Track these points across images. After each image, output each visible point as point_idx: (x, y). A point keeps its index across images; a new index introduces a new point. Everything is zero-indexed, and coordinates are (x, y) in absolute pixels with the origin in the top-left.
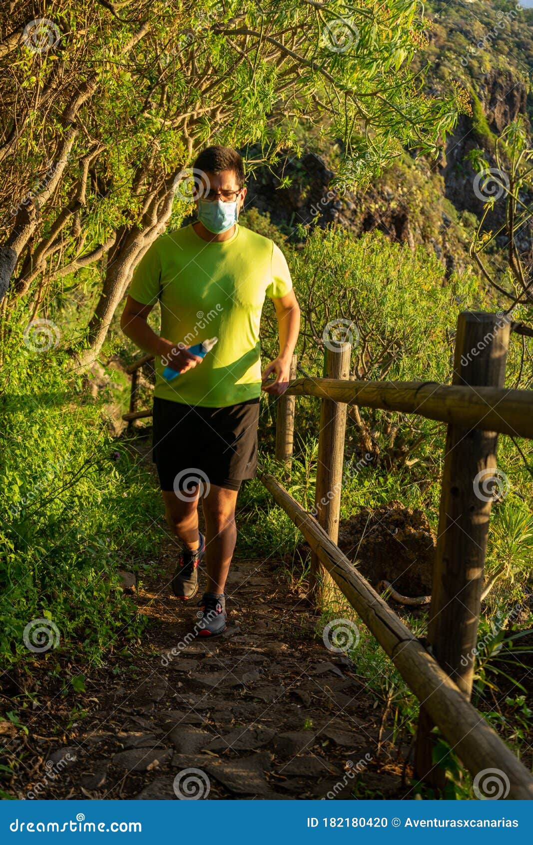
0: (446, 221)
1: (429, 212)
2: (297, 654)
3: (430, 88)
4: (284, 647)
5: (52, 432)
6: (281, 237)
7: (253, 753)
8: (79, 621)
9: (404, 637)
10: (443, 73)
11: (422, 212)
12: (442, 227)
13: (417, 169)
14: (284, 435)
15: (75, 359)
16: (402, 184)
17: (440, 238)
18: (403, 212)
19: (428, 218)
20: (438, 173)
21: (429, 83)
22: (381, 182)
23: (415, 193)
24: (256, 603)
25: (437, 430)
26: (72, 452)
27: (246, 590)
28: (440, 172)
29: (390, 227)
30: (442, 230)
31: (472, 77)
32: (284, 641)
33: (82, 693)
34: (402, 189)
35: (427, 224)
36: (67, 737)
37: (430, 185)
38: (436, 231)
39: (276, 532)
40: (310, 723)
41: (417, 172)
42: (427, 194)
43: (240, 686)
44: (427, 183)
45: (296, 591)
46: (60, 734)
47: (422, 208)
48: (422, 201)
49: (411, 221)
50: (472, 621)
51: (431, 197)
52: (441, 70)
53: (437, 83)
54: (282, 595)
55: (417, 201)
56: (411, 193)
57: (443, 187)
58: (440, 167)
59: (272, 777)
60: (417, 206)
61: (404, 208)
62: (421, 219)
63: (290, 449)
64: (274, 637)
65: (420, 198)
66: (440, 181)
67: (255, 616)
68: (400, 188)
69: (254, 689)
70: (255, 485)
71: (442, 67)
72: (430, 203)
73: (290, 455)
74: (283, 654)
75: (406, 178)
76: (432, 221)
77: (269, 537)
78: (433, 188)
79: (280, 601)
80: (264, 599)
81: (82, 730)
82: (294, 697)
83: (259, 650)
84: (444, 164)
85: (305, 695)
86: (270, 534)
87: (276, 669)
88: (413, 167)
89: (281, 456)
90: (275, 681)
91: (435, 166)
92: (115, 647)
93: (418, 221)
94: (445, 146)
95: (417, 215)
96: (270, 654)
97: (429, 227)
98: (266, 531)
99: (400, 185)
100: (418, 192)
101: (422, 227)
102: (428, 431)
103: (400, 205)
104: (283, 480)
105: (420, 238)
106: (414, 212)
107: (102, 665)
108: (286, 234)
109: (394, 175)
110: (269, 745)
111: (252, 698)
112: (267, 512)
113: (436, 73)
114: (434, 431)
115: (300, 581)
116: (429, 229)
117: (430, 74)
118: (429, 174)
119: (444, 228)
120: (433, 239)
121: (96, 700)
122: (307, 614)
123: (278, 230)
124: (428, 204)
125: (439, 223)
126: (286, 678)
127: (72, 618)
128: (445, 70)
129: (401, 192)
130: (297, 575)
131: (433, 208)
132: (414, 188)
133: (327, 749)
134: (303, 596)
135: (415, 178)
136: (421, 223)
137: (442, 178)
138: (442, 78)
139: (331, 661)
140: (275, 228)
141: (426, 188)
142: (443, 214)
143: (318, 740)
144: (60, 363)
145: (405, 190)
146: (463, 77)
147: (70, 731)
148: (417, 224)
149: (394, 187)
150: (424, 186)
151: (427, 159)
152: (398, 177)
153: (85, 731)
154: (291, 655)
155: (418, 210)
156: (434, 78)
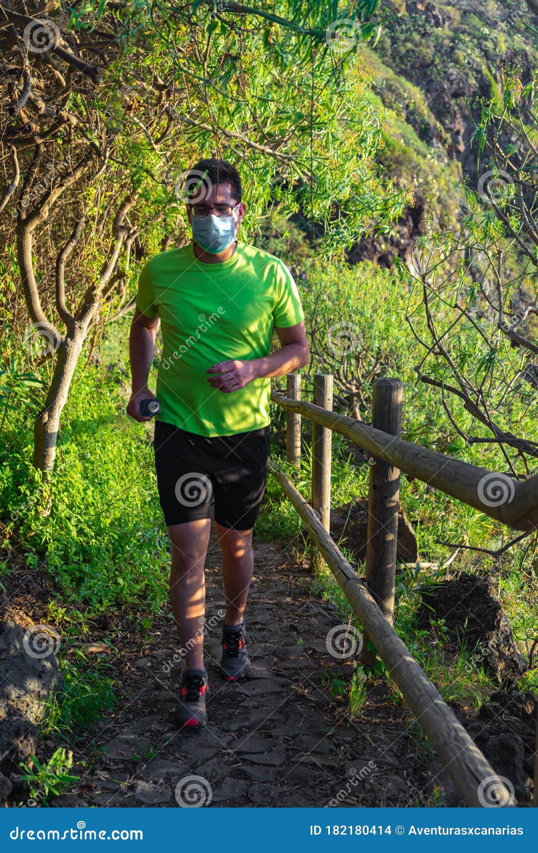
0: (463, 208)
1: (446, 201)
2: (297, 603)
3: (445, 72)
4: (289, 599)
5: (110, 449)
6: (300, 234)
7: (262, 658)
8: (142, 585)
9: (350, 577)
10: (458, 57)
11: (439, 201)
12: (460, 215)
13: (432, 158)
14: (292, 440)
15: (121, 386)
16: (418, 175)
17: (458, 226)
18: (419, 203)
19: (446, 207)
20: (455, 159)
21: (444, 67)
22: (396, 175)
23: (431, 182)
24: (270, 573)
25: (421, 430)
26: (126, 463)
27: (263, 564)
28: (457, 158)
29: (407, 219)
30: (460, 218)
31: (488, 59)
32: (289, 596)
33: (149, 629)
34: (417, 180)
35: (444, 213)
36: (143, 653)
37: (448, 172)
38: (454, 220)
39: (287, 519)
40: (301, 641)
41: (433, 160)
42: (443, 182)
43: (257, 623)
44: (443, 171)
45: (301, 563)
46: (138, 652)
47: (439, 198)
48: (439, 190)
49: (428, 211)
50: (391, 565)
51: (448, 186)
52: (455, 54)
53: (452, 67)
54: (290, 566)
55: (434, 191)
56: (427, 183)
57: (461, 173)
58: (458, 152)
59: (274, 670)
60: (434, 195)
61: (420, 199)
62: (438, 208)
63: (298, 452)
64: (282, 593)
65: (436, 186)
66: (457, 167)
67: (270, 581)
68: (415, 180)
69: (266, 625)
70: (272, 481)
71: (457, 51)
72: (447, 192)
73: (298, 457)
74: (287, 603)
75: (421, 168)
76: (449, 209)
77: (282, 524)
78: (450, 175)
79: (288, 570)
80: (276, 569)
81: (151, 650)
82: (293, 628)
83: (271, 602)
84: (462, 148)
85: (301, 627)
86: (283, 521)
87: (281, 612)
88: (429, 156)
89: (291, 458)
90: (281, 619)
91: (452, 151)
92: (168, 603)
93: (435, 210)
94: (462, 131)
95: (434, 205)
96: (279, 605)
97: (446, 215)
98: (280, 518)
99: (415, 176)
100: (435, 181)
101: (439, 216)
102: (413, 433)
103: (416, 196)
104: (293, 476)
105: (438, 227)
106: (430, 202)
107: (160, 613)
108: (304, 230)
109: (409, 167)
110: (275, 654)
111: (263, 630)
112: (280, 504)
113: (450, 57)
114: (418, 432)
115: (304, 555)
116: (446, 218)
117: (445, 58)
118: (446, 160)
119: (462, 215)
120: (451, 227)
121: (159, 633)
122: (308, 579)
123: (296, 227)
124: (444, 193)
125: (457, 211)
126: (288, 618)
127: (137, 582)
128: (460, 54)
129: (417, 184)
130: (301, 551)
131: (450, 197)
132: (430, 178)
133: (311, 655)
134: (306, 566)
135: (431, 167)
136: (439, 212)
137: (460, 164)
138: (457, 62)
139: (321, 607)
140: (293, 225)
141: (443, 176)
142: (460, 201)
143: (306, 650)
144: (111, 391)
145: (421, 180)
146: (478, 60)
147: (144, 649)
148: (434, 213)
149: (410, 179)
150: (440, 174)
151: (443, 145)
152: (414, 168)
153: (154, 650)
154: (293, 604)
155: (435, 200)
156: (448, 62)
